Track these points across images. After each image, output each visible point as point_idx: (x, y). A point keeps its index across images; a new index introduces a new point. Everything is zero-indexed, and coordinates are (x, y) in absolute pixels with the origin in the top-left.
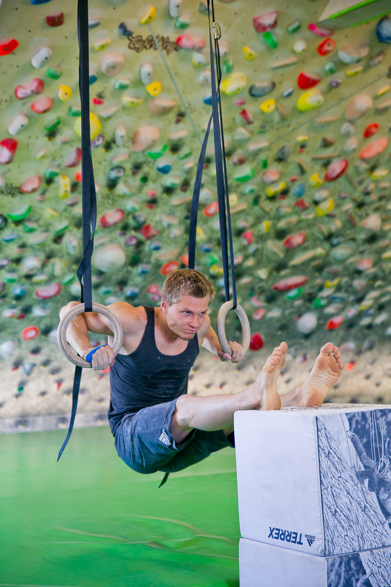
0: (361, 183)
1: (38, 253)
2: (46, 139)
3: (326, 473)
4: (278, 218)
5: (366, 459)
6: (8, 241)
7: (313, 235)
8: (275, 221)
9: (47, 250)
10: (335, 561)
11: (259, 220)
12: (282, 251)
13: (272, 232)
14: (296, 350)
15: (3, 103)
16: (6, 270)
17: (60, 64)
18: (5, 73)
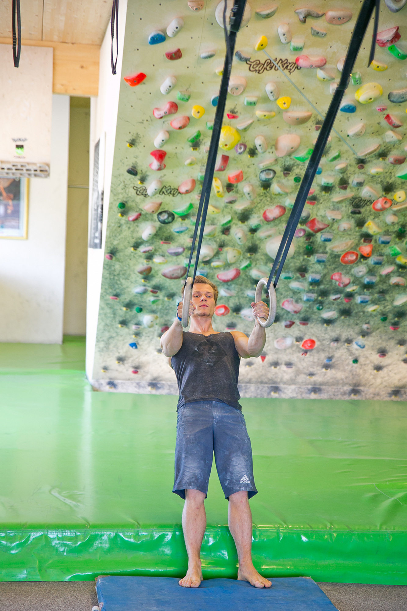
1: (210, 243)
2: (192, 149)
6: (180, 232)
9: (218, 240)
15: (145, 122)
16: (183, 256)
17: (188, 89)
18: (140, 99)
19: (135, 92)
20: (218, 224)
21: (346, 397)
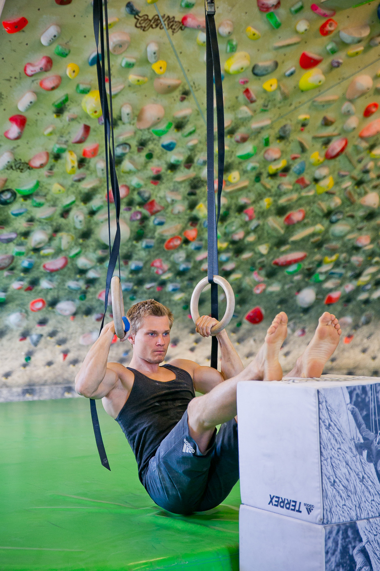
0: (360, 161)
1: (45, 227)
2: (55, 115)
3: (326, 444)
4: (279, 194)
5: (365, 431)
6: (16, 215)
7: (313, 212)
8: (276, 198)
9: (55, 224)
10: (333, 529)
11: (260, 197)
12: (282, 228)
13: (273, 208)
14: (295, 323)
15: (13, 80)
16: (14, 243)
17: (68, 42)
18: (14, 51)
19: (10, 41)
20: (60, 205)
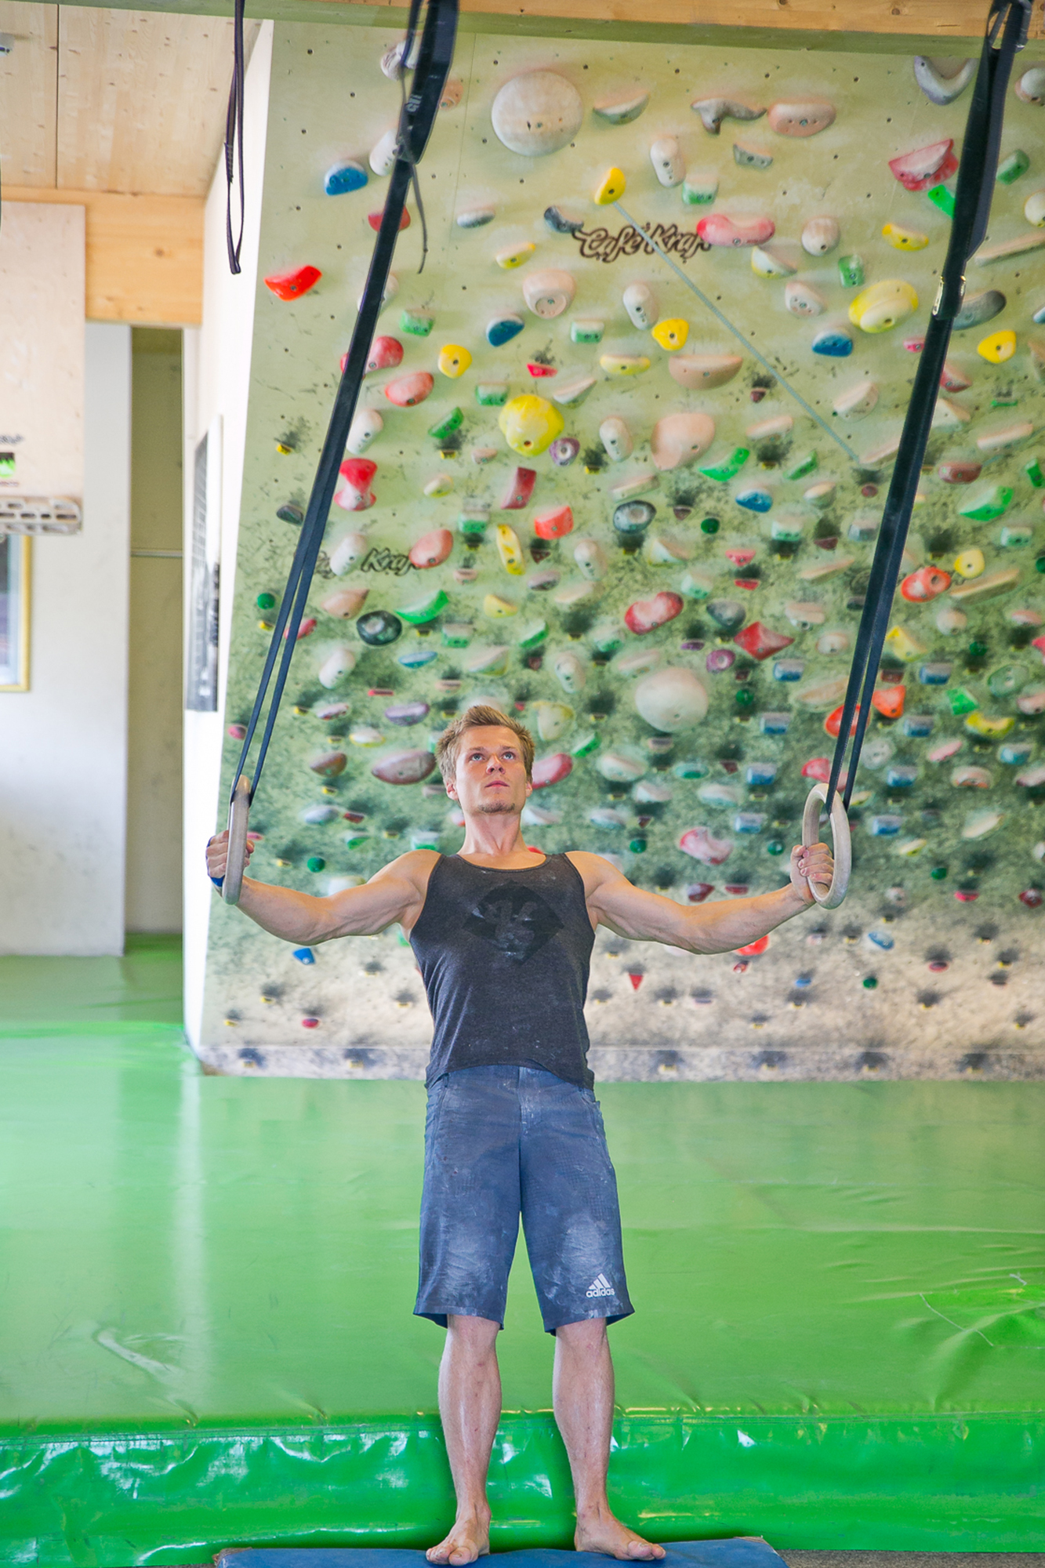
1: (492, 690)
2: (441, 454)
6: (417, 665)
9: (513, 682)
15: (321, 390)
16: (426, 725)
17: (427, 303)
18: (307, 332)
19: (292, 315)
20: (513, 642)
21: (850, 1075)
